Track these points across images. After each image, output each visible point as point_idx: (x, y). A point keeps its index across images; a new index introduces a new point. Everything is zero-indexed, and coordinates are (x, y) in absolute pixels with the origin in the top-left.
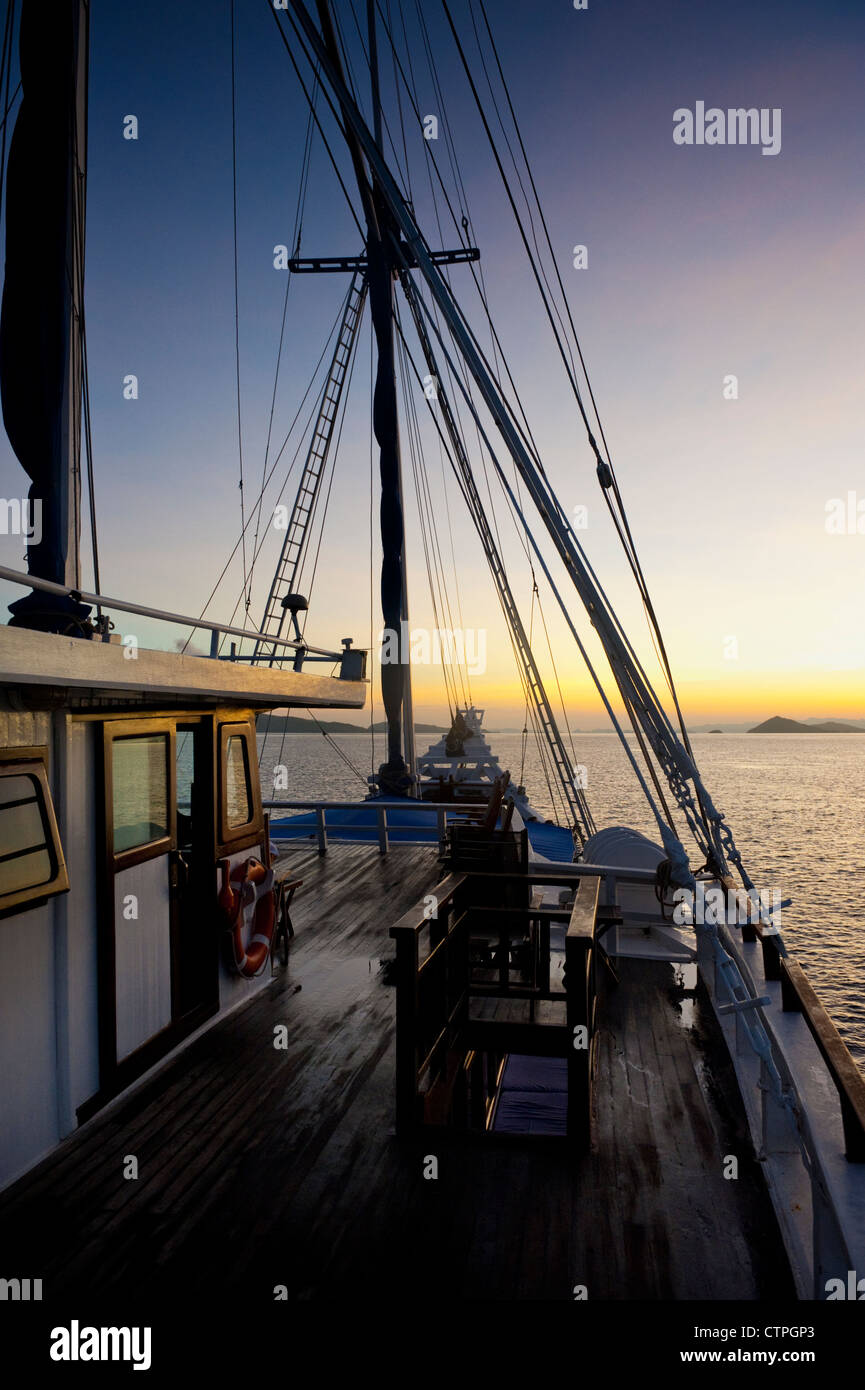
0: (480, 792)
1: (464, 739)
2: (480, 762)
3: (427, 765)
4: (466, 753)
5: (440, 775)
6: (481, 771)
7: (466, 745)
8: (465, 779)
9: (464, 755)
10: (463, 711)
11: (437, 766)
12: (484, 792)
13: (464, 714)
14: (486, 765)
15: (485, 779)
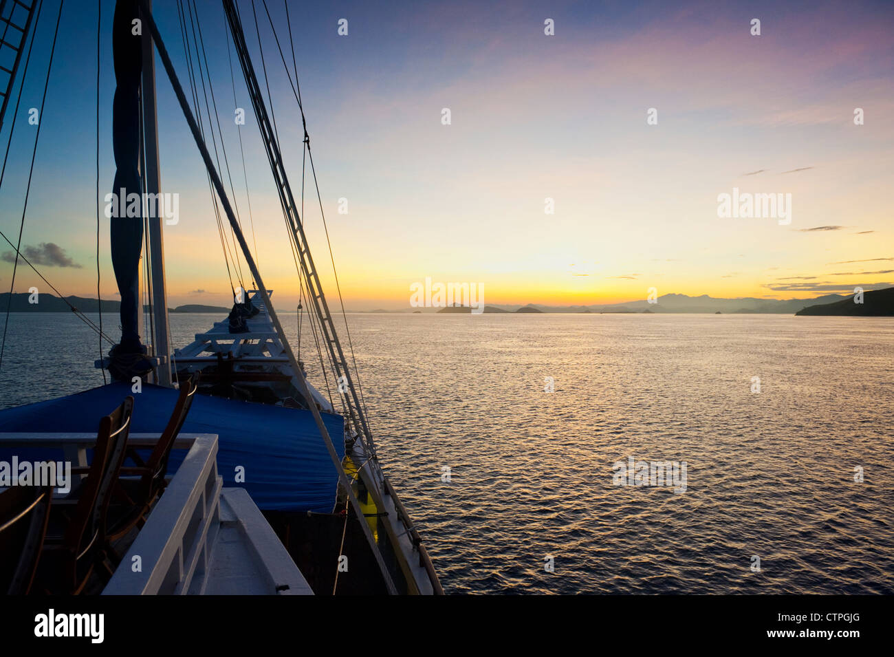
0: (261, 367)
1: (250, 317)
2: (263, 338)
3: (210, 342)
4: (250, 329)
5: (221, 352)
6: (264, 346)
7: (249, 322)
8: (247, 354)
9: (248, 332)
10: (251, 291)
11: (219, 342)
12: (265, 367)
13: (251, 295)
14: (270, 341)
15: (267, 354)
